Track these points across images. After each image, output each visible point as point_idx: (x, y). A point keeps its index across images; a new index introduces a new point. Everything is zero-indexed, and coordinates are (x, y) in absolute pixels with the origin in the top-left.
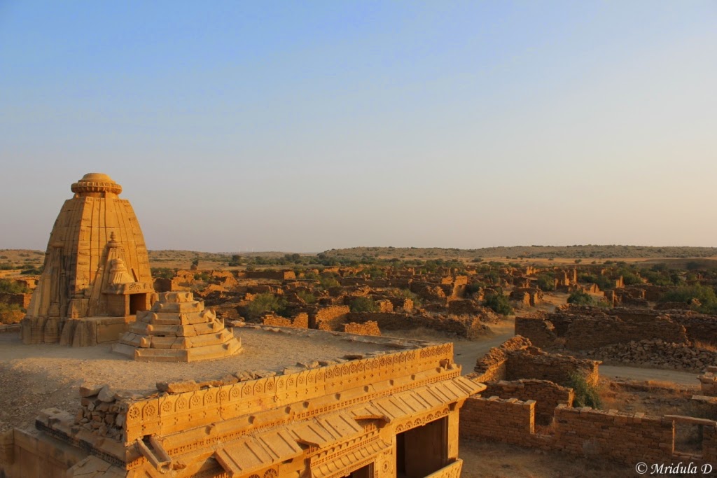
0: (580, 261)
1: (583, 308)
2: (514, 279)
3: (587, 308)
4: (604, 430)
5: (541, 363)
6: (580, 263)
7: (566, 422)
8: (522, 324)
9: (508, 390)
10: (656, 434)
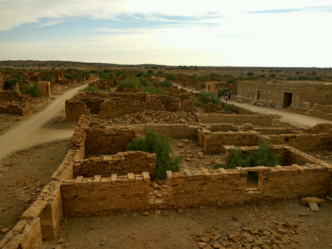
0: (55, 68)
1: (94, 93)
2: (30, 77)
3: (96, 93)
4: (204, 186)
5: (110, 134)
6: (55, 69)
7: (177, 185)
8: (70, 106)
9: (112, 163)
10: (237, 182)
